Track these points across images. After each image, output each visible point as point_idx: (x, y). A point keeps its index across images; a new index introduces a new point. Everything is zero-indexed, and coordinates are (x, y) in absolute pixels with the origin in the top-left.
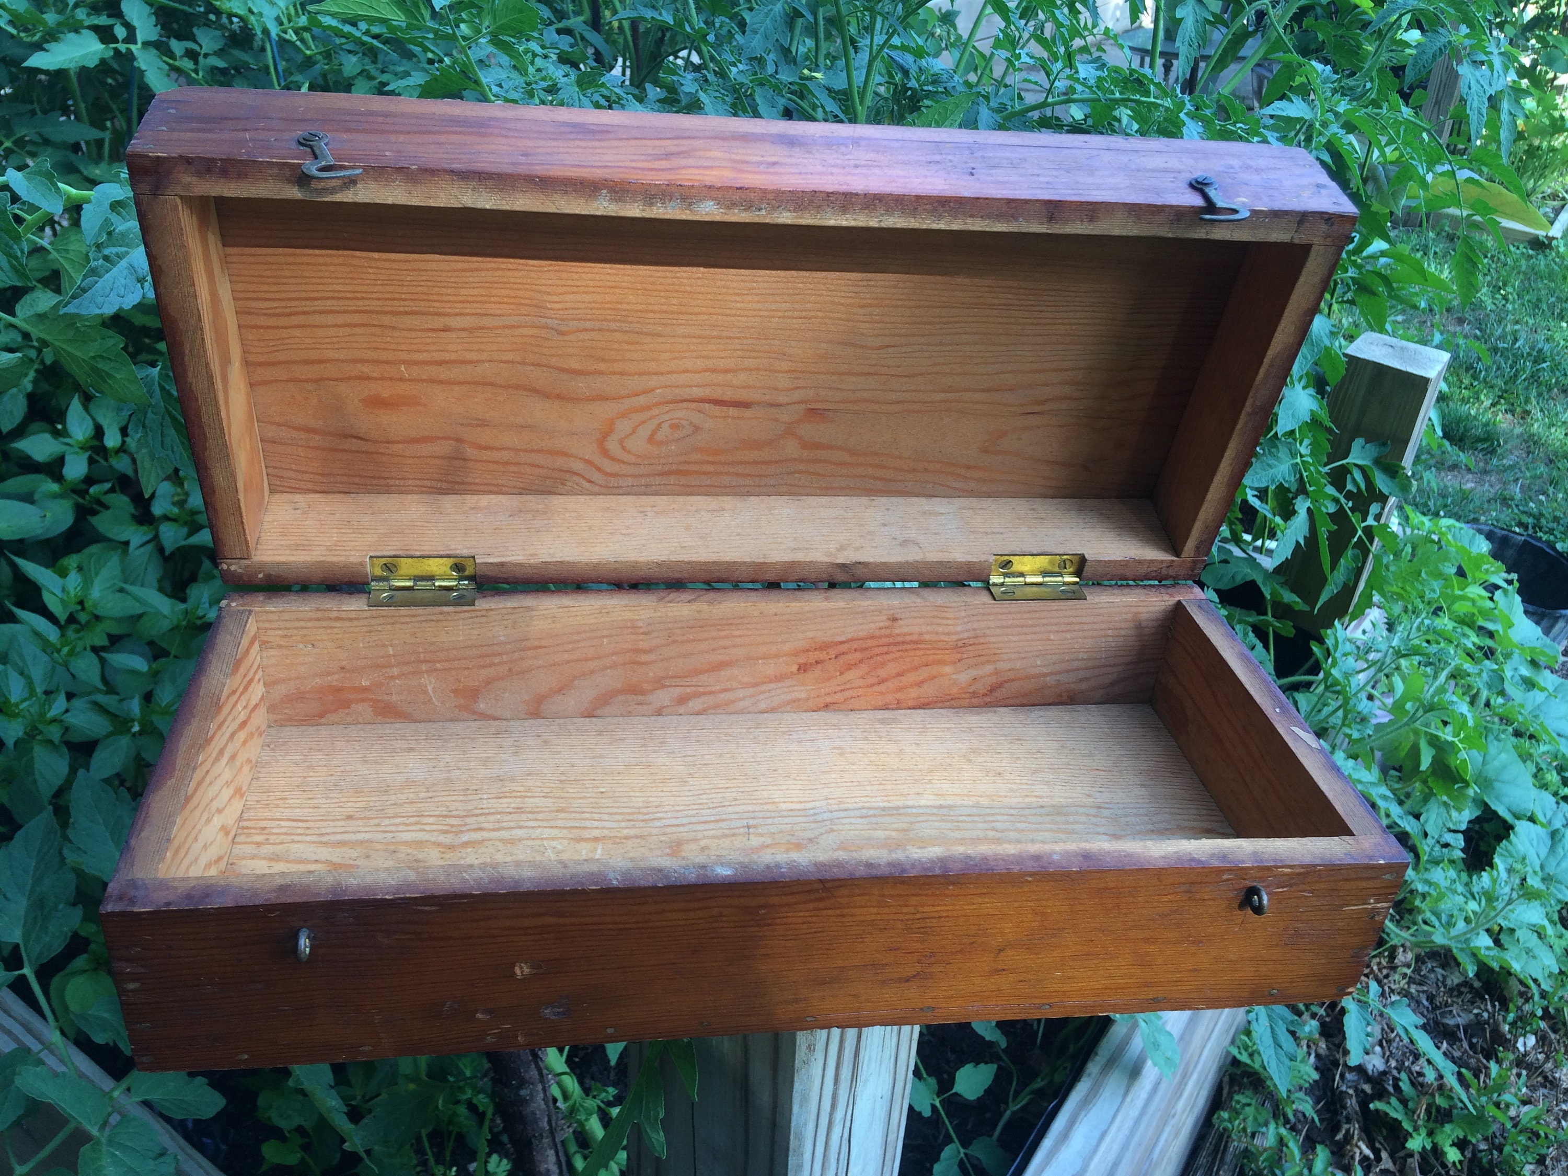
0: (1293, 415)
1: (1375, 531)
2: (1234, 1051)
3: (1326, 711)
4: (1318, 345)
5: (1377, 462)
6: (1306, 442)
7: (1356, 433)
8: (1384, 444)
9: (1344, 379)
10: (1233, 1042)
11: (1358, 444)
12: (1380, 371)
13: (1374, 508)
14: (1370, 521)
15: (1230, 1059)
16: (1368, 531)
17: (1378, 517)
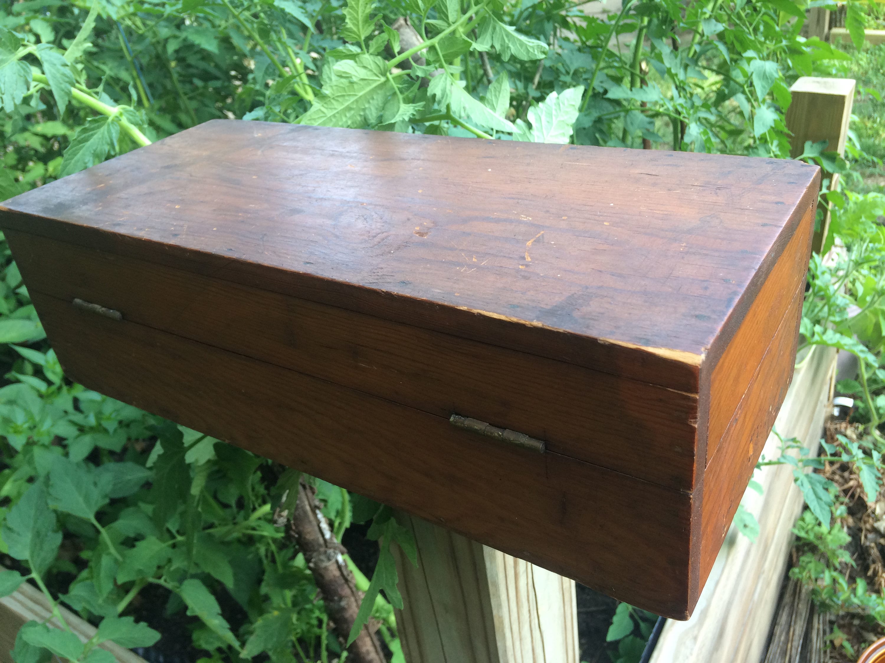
0: (763, 124)
1: (828, 197)
2: (796, 532)
3: (817, 310)
4: (771, 78)
5: (822, 154)
6: (775, 143)
7: (806, 138)
8: (824, 142)
9: (792, 105)
10: (794, 526)
11: (808, 145)
12: (813, 97)
13: (825, 183)
14: (824, 191)
15: (794, 538)
16: (824, 197)
17: (829, 188)
